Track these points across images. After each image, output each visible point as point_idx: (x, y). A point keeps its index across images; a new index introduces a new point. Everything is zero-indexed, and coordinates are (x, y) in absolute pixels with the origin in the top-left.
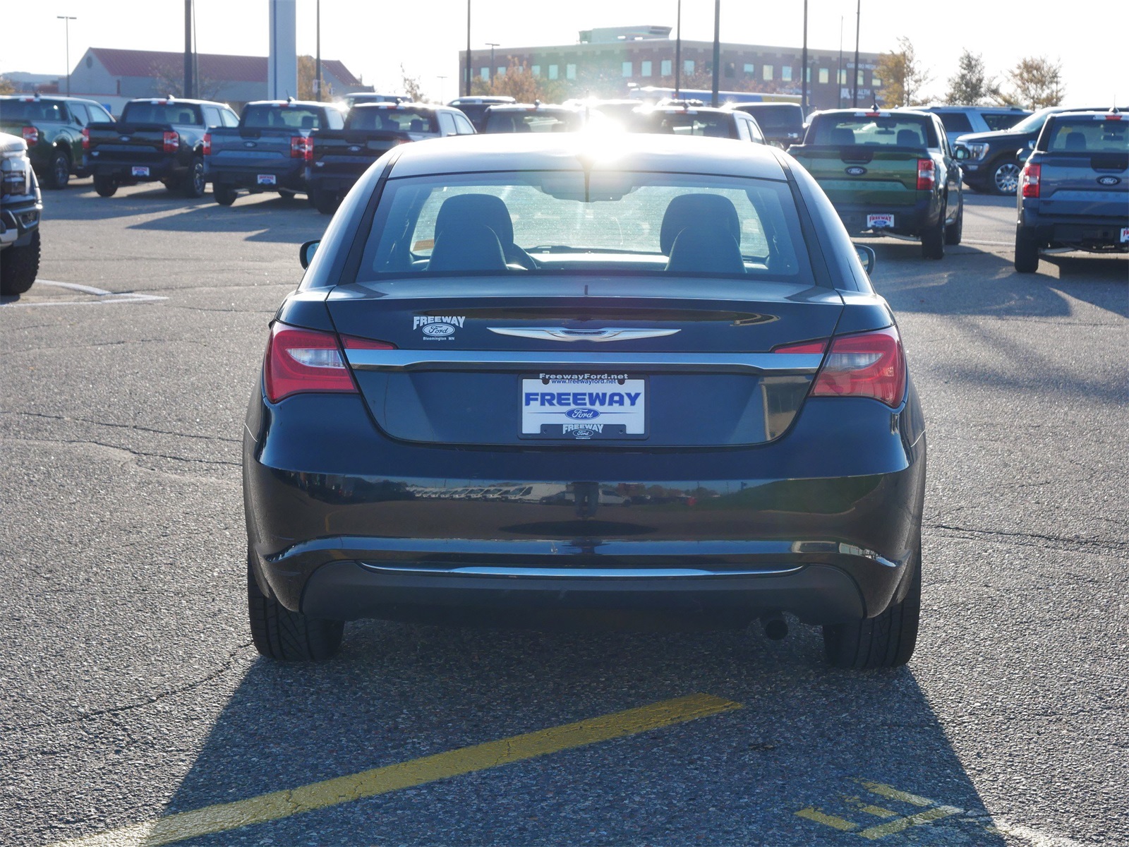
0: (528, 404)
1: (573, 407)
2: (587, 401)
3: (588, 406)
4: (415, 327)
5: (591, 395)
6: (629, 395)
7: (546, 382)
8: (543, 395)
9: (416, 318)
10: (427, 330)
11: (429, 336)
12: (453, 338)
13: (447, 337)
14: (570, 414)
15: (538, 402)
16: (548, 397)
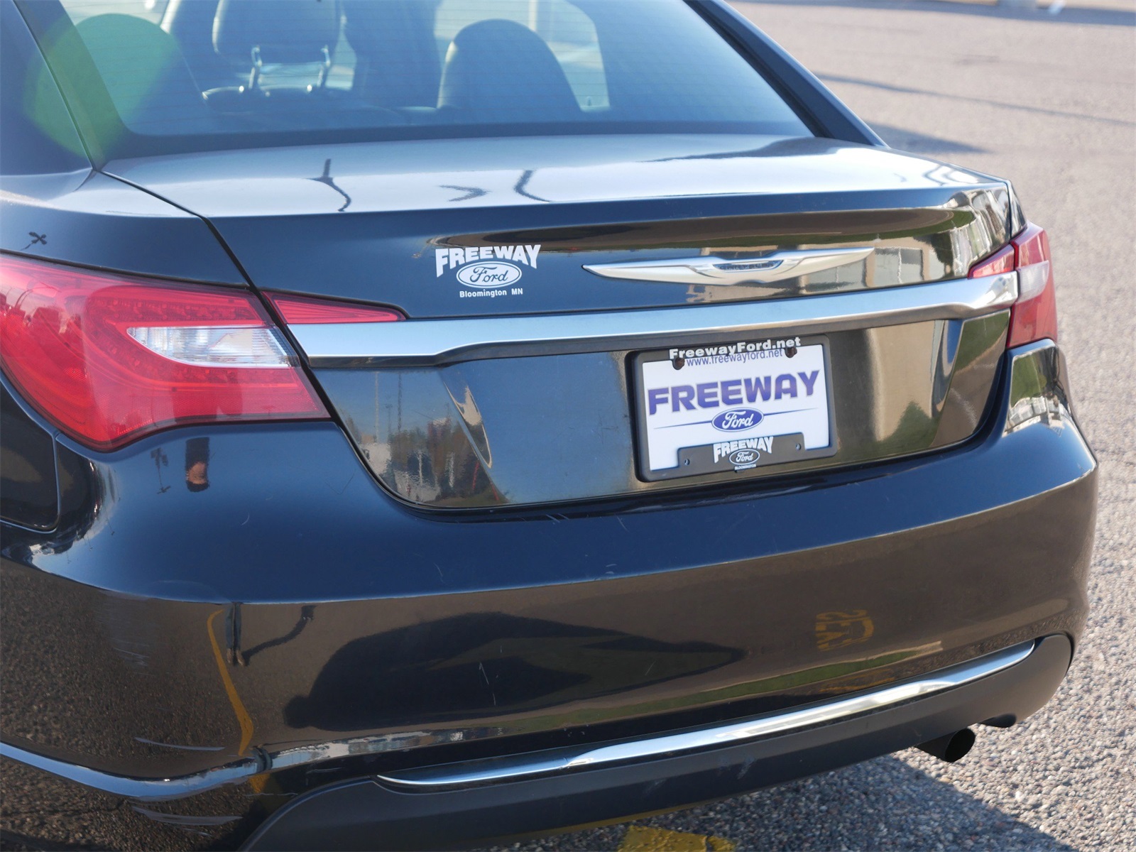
0: (653, 411)
1: (723, 408)
2: (743, 395)
3: (746, 405)
4: (440, 272)
5: (748, 382)
6: (802, 375)
7: (678, 364)
8: (676, 390)
9: (440, 253)
10: (465, 276)
11: (472, 290)
12: (521, 291)
13: (508, 288)
14: (719, 422)
15: (669, 405)
16: (683, 395)
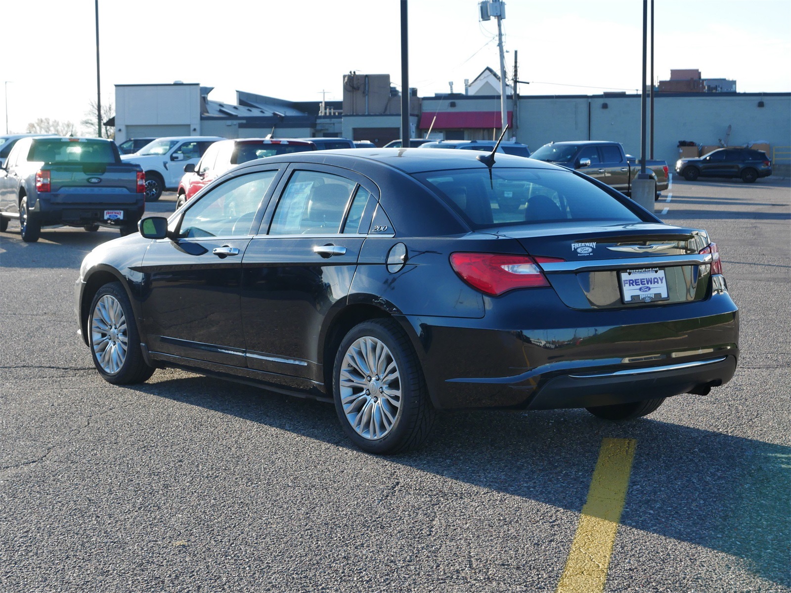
0: (625, 286)
1: (641, 286)
2: (646, 282)
3: (646, 285)
4: (573, 250)
5: (646, 279)
6: (660, 278)
7: (630, 274)
8: (630, 281)
9: (573, 245)
10: (579, 250)
11: (580, 254)
12: (592, 254)
13: (589, 253)
14: (640, 289)
15: (628, 284)
16: (631, 282)
